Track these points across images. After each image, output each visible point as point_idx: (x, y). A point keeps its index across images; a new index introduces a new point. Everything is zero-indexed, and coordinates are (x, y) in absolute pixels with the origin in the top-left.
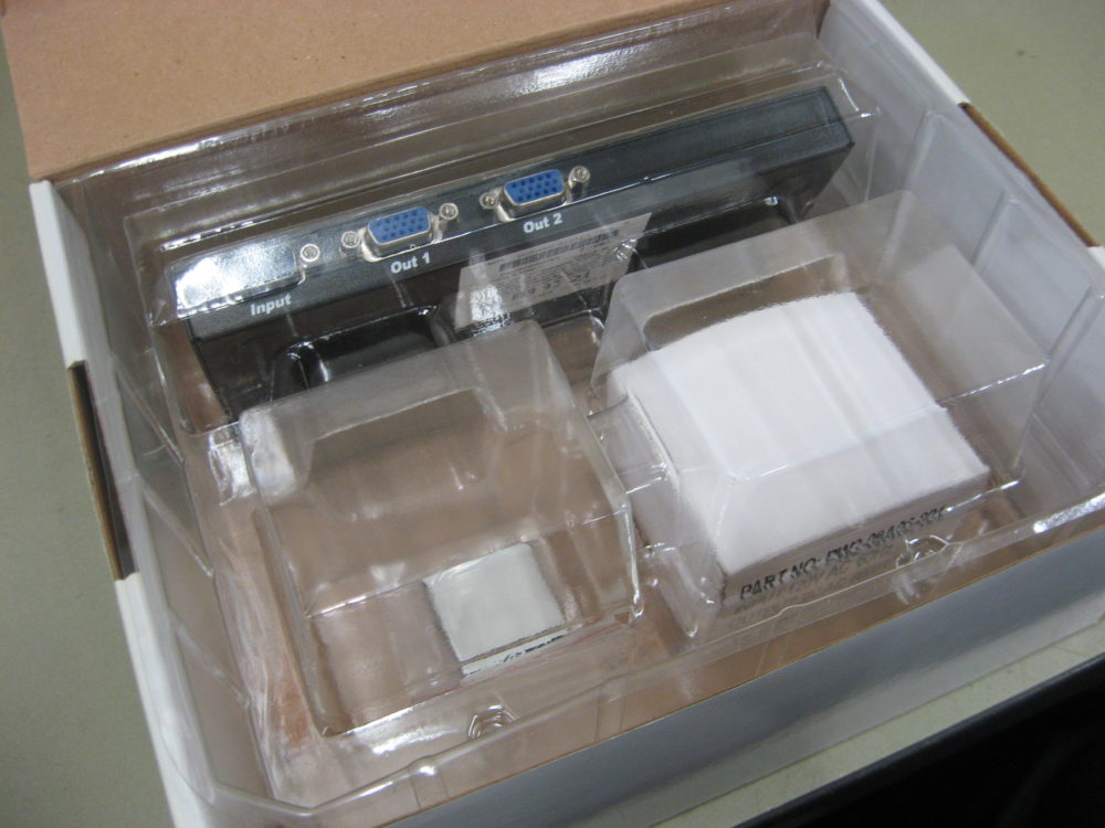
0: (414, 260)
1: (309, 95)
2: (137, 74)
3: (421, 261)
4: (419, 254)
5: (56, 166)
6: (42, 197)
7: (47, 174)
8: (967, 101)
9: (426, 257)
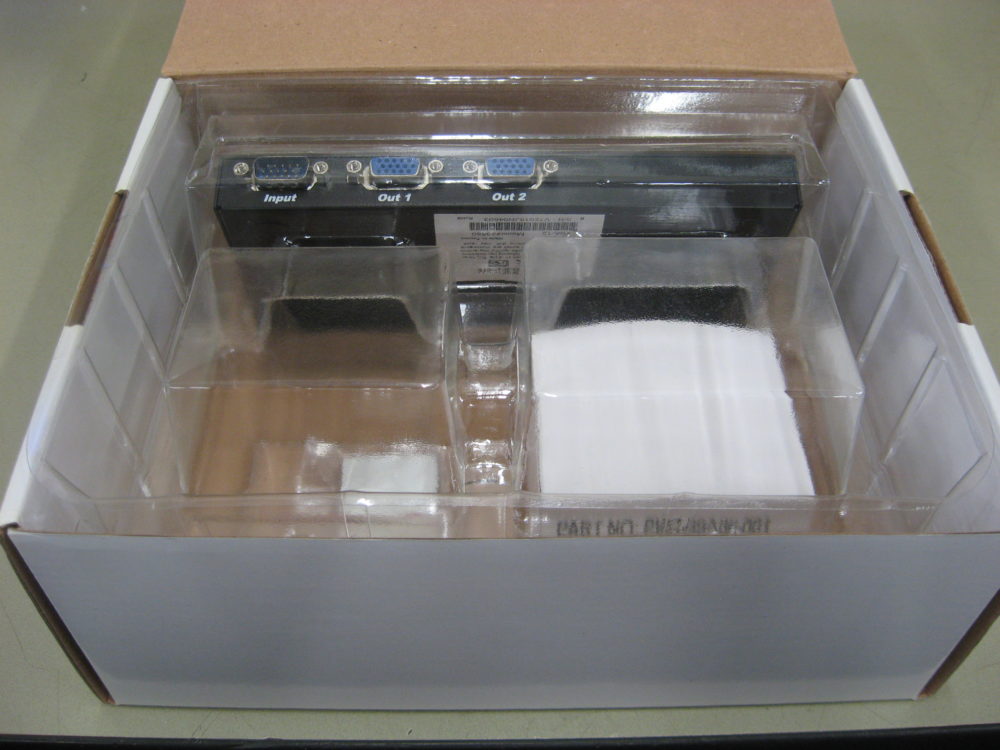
0: (398, 196)
1: (378, 66)
2: (265, 26)
3: (403, 199)
4: (403, 193)
5: (179, 71)
6: (162, 87)
7: (173, 74)
8: (910, 190)
9: (409, 196)
